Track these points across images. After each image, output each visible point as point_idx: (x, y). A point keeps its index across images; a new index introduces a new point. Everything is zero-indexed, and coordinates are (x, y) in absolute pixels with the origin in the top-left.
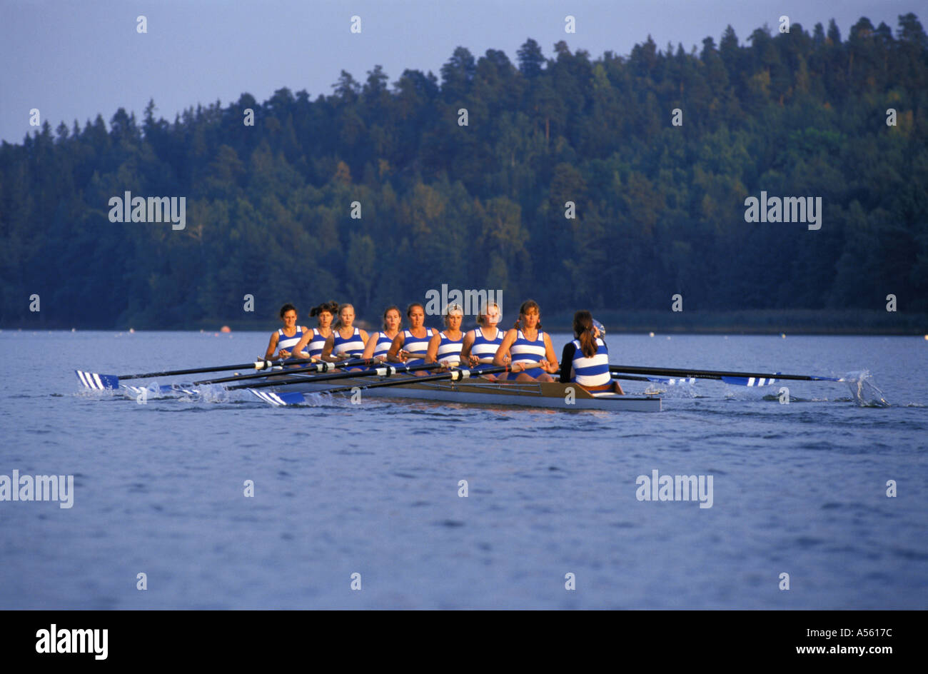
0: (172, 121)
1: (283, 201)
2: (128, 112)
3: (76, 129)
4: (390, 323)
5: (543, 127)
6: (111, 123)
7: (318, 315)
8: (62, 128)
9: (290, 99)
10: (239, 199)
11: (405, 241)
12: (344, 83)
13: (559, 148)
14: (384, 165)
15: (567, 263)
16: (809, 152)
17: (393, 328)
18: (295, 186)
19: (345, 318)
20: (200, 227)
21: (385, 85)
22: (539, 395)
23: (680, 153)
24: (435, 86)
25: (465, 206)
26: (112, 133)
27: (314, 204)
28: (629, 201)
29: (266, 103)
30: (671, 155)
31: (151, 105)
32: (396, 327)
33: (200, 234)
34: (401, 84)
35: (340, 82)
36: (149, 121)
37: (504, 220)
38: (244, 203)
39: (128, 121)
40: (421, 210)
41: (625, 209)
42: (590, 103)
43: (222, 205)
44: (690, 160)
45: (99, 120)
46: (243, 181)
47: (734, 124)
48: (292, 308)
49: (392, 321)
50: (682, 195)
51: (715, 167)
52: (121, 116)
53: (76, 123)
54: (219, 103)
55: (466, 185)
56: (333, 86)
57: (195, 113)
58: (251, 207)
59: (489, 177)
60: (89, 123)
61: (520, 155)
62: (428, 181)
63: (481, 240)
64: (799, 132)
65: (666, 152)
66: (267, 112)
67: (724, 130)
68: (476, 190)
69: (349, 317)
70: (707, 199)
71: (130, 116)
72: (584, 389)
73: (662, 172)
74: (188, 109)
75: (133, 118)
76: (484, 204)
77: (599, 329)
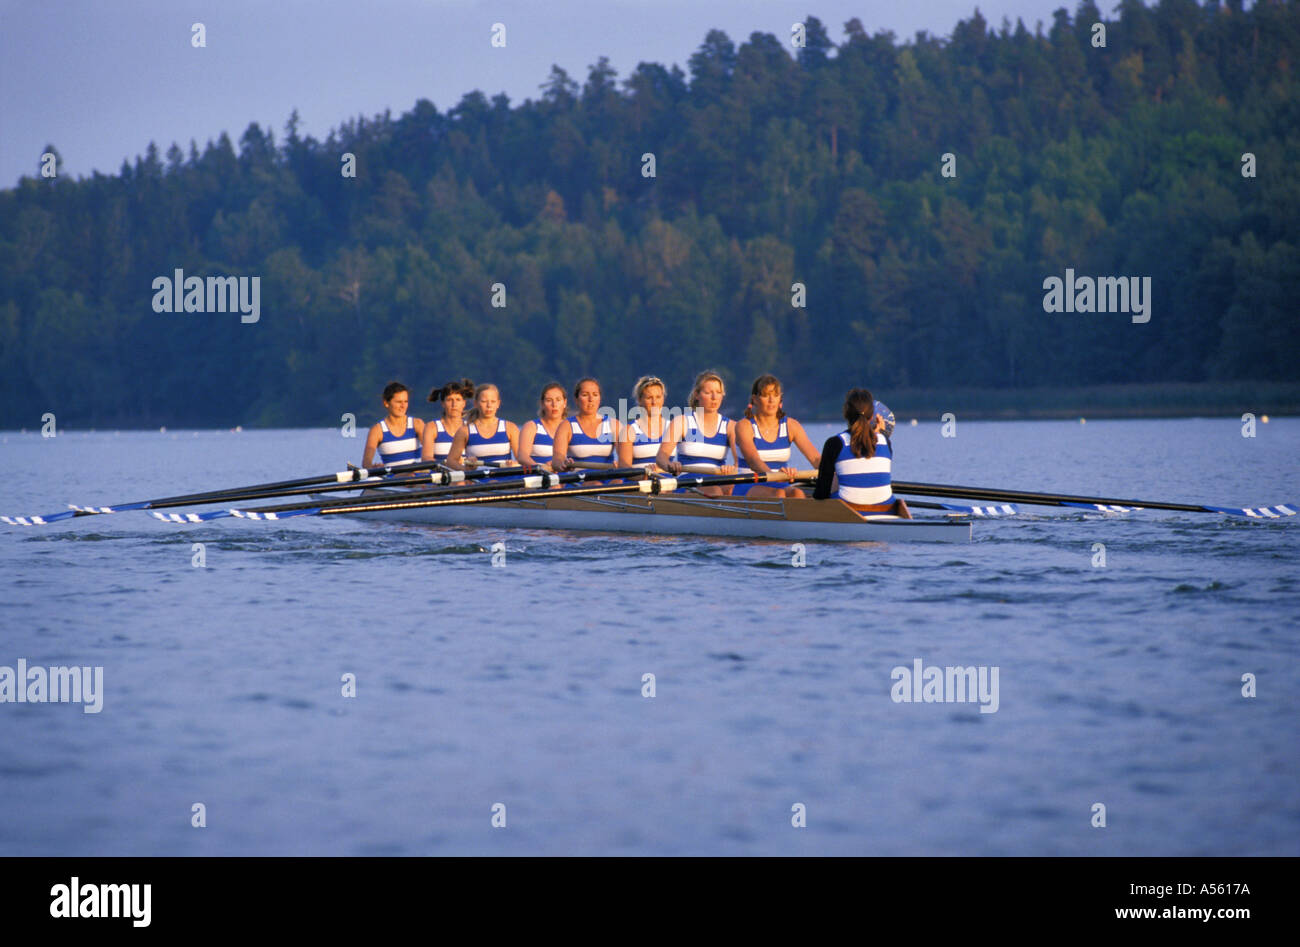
0: (322, 139)
1: (470, 247)
2: (264, 128)
3: (194, 153)
4: (551, 408)
5: (828, 138)
6: (241, 143)
7: (443, 399)
8: (174, 151)
9: (484, 106)
10: (409, 247)
11: (635, 300)
12: (555, 82)
13: (850, 167)
14: (610, 196)
15: (857, 326)
16: (1191, 165)
17: (555, 416)
18: (487, 226)
19: (484, 405)
20: (356, 286)
21: (612, 83)
22: (782, 518)
23: (1014, 171)
24: (682, 84)
25: (719, 249)
26: (242, 157)
27: (510, 251)
28: (943, 238)
29: (451, 112)
30: (1002, 174)
31: (294, 118)
32: (558, 415)
33: (356, 295)
34: (634, 82)
35: (551, 80)
36: (293, 139)
37: (770, 269)
38: (418, 251)
39: (263, 141)
40: (658, 256)
41: (936, 250)
42: (893, 103)
43: (387, 255)
44: (1029, 178)
45: (225, 139)
46: (417, 220)
47: (1090, 129)
48: (402, 388)
49: (553, 406)
50: (1015, 228)
51: (1062, 190)
52: (253, 133)
53: (193, 144)
54: (388, 113)
55: (722, 219)
56: (542, 86)
57: (355, 128)
58: (426, 256)
59: (752, 209)
60: (210, 144)
61: (796, 178)
62: (669, 216)
63: (740, 296)
64: (1178, 138)
65: (995, 170)
66: (453, 125)
67: (1075, 136)
68: (734, 228)
69: (491, 404)
70: (1049, 234)
71: (265, 132)
72: (851, 508)
73: (990, 197)
74: (347, 121)
75: (270, 136)
76: (743, 247)
77: (883, 417)
